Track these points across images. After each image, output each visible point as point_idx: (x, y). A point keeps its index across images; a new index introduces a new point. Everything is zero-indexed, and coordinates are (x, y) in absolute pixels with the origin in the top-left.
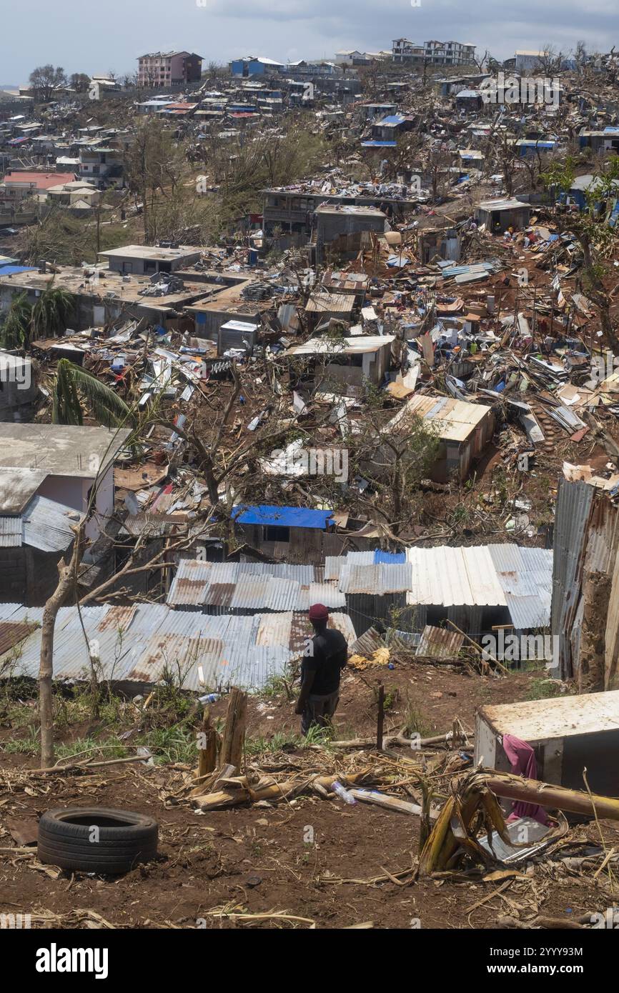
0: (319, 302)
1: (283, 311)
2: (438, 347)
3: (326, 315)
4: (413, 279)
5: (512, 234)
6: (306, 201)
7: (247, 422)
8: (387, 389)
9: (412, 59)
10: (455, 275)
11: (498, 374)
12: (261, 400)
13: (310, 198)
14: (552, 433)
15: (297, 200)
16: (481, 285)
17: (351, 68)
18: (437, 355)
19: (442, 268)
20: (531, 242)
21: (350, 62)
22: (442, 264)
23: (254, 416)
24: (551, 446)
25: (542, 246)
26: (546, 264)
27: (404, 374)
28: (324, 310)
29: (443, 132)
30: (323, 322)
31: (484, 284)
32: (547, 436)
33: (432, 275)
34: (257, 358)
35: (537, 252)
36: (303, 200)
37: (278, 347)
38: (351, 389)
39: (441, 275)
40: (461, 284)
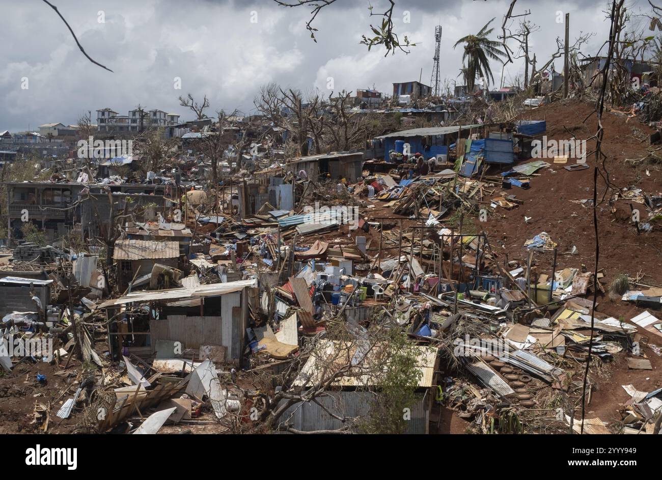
0: (130, 250)
1: (79, 266)
2: (318, 290)
3: (146, 264)
4: (241, 232)
5: (347, 186)
6: (60, 192)
7: (55, 408)
8: (259, 347)
9: (118, 129)
10: (296, 225)
11: (418, 313)
12: (71, 376)
13: (64, 189)
14: (521, 383)
15: (48, 192)
16: (331, 234)
17: (57, 138)
18: (318, 301)
19: (275, 218)
20: (376, 192)
21: (55, 133)
22: (276, 213)
23: (64, 399)
24: (528, 399)
25: (393, 192)
26: (407, 209)
27: (275, 330)
28: (140, 258)
29: (174, 171)
30: (141, 275)
31: (334, 233)
32: (514, 387)
33: (265, 227)
34: (54, 322)
35: (388, 200)
36: (56, 192)
37: (81, 310)
38: (205, 350)
39: (276, 226)
40: (305, 235)
